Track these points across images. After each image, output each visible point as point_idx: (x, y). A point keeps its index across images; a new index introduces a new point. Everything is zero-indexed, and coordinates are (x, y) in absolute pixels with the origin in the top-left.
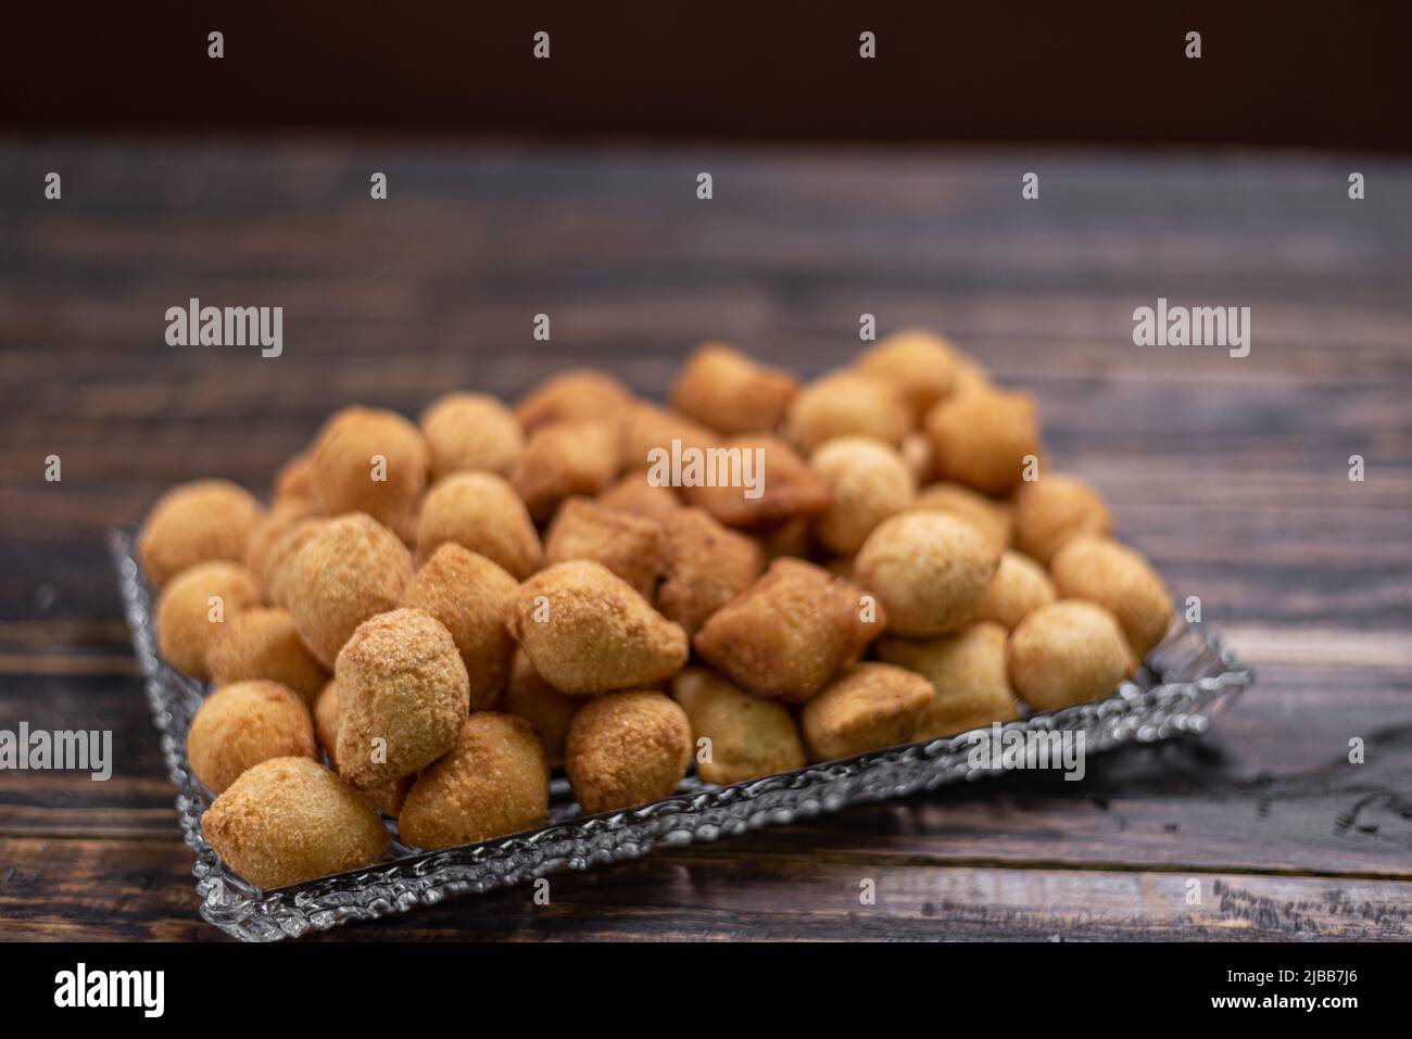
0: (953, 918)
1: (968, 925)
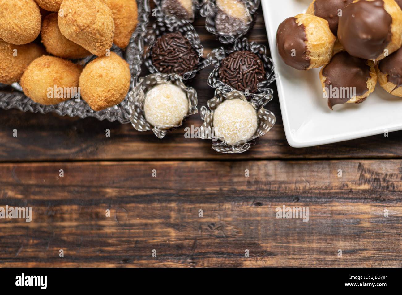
0: (258, 189)
1: (264, 192)
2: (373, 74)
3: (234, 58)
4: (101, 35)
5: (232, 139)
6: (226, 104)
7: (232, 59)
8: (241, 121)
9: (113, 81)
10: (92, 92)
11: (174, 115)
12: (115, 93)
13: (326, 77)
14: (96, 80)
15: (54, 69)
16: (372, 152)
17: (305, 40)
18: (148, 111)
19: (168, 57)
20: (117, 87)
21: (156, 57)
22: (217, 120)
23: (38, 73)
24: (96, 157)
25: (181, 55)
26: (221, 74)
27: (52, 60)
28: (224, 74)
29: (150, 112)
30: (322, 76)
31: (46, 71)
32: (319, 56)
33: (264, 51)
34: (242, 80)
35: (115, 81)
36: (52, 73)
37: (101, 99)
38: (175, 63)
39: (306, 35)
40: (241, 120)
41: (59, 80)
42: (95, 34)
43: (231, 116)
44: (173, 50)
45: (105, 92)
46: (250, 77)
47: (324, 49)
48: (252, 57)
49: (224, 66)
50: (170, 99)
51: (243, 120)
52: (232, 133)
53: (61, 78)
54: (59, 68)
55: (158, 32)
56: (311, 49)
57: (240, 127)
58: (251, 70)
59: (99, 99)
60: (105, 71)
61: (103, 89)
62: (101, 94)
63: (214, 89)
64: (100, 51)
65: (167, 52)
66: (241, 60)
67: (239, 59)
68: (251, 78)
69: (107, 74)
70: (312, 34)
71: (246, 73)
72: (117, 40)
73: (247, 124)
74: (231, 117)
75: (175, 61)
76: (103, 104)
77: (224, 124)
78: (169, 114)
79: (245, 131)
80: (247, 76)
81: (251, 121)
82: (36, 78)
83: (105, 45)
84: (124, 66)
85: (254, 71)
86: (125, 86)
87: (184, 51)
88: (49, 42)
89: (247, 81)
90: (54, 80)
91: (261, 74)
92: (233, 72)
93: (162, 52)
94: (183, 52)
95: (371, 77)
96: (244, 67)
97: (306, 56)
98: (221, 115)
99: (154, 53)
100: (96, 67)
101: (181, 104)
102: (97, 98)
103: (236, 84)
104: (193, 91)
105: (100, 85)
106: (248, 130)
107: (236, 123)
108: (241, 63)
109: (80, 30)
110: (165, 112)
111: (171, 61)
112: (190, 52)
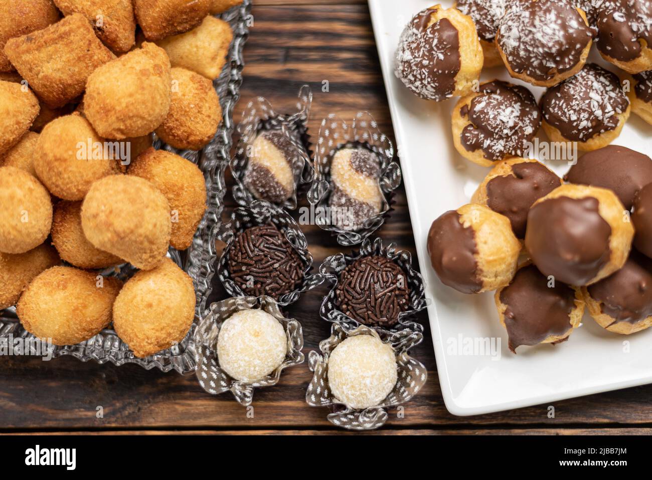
2: (579, 302)
3: (361, 272)
4: (151, 243)
5: (359, 402)
6: (349, 344)
7: (358, 272)
8: (373, 376)
9: (169, 313)
10: (135, 330)
11: (266, 363)
12: (172, 331)
13: (507, 306)
14: (143, 311)
15: (74, 292)
16: (576, 416)
17: (475, 252)
18: (223, 356)
19: (255, 268)
20: (175, 322)
21: (235, 265)
22: (335, 372)
23: (48, 298)
24: (137, 424)
25: (276, 265)
26: (339, 294)
27: (69, 276)
28: (345, 297)
29: (227, 358)
30: (500, 302)
31: (60, 295)
32: (496, 276)
33: (409, 258)
34: (374, 307)
35: (173, 313)
36: (70, 298)
37: (149, 341)
38: (266, 277)
39: (476, 245)
40: (373, 373)
41: (81, 311)
42: (142, 243)
43: (357, 367)
44: (263, 257)
45: (157, 330)
46: (387, 302)
47: (503, 266)
48: (390, 269)
49: (346, 282)
50: (259, 338)
51: (376, 373)
52: (358, 393)
53: (85, 307)
54: (80, 290)
55: (238, 224)
56: (483, 266)
57: (371, 384)
58: (388, 292)
59: (147, 342)
60: (157, 297)
61: (153, 327)
62: (152, 334)
63: (330, 324)
64: (149, 264)
65: (254, 259)
66: (373, 275)
67: (368, 274)
68: (388, 304)
69: (160, 302)
70: (485, 243)
71: (380, 297)
72: (174, 240)
73: (382, 379)
74: (357, 369)
75: (268, 274)
76: (152, 349)
77: (346, 380)
78: (259, 362)
79: (379, 390)
80: (382, 301)
81: (389, 374)
82: (43, 306)
83: (157, 256)
84: (186, 284)
85: (393, 293)
86: (188, 319)
87: (282, 258)
88: (64, 247)
89: (382, 309)
90: (74, 311)
91: (402, 296)
92: (359, 294)
93: (245, 258)
94: (279, 258)
95: (576, 307)
96: (377, 286)
97: (476, 277)
98: (341, 364)
99: (231, 259)
100: (141, 290)
101: (277, 346)
102: (143, 340)
103: (365, 312)
104: (295, 323)
105: (148, 319)
106: (383, 388)
107: (365, 379)
108: (372, 281)
109: (119, 239)
110: (251, 359)
111: (260, 275)
112: (290, 258)
